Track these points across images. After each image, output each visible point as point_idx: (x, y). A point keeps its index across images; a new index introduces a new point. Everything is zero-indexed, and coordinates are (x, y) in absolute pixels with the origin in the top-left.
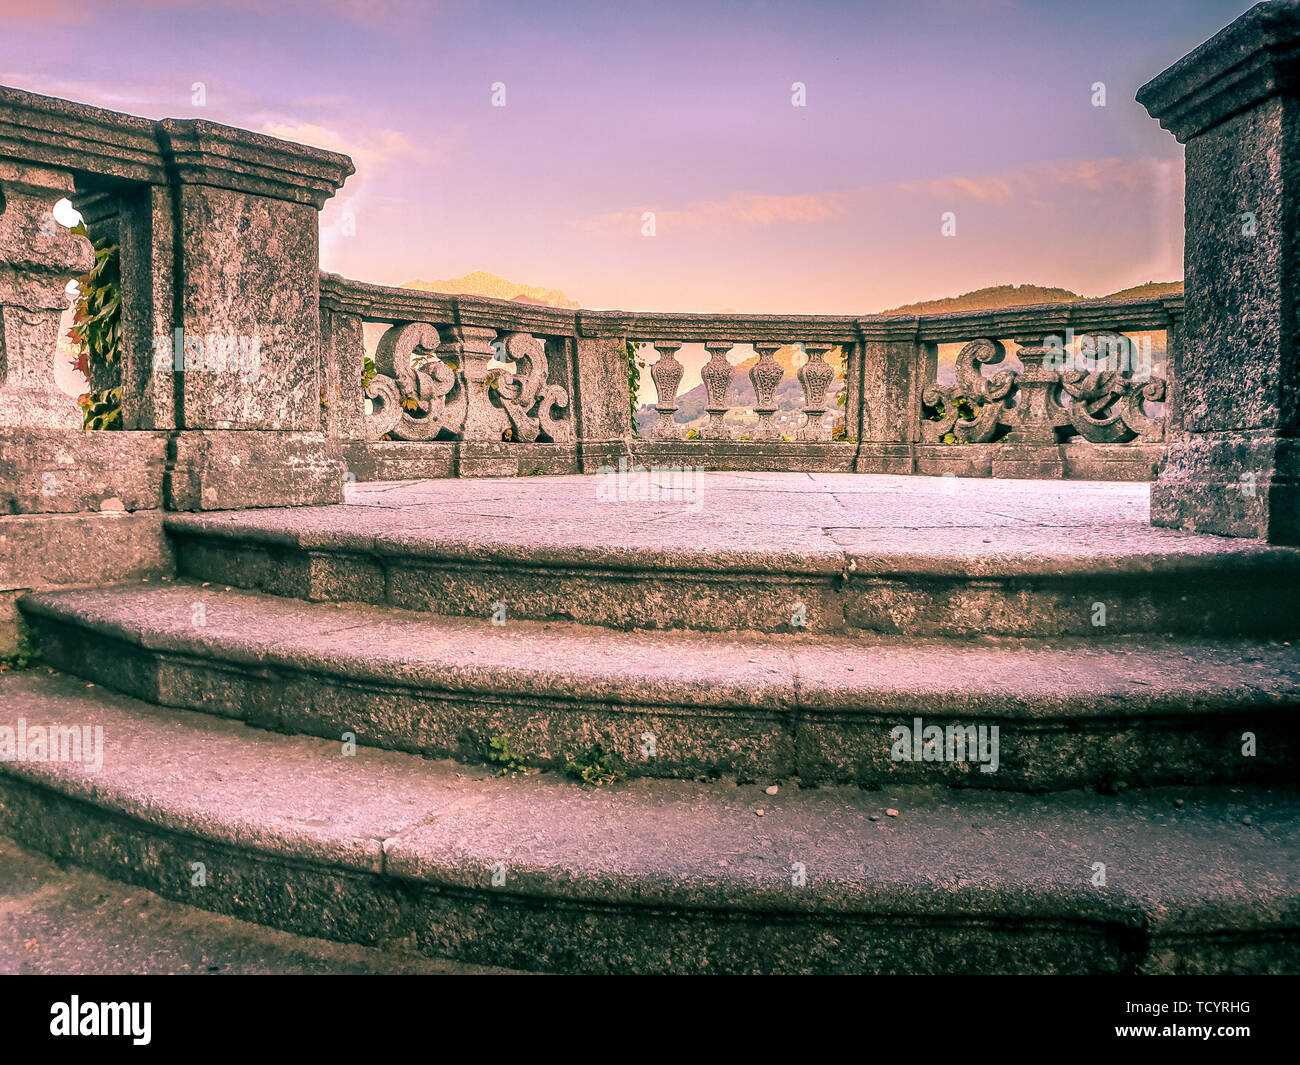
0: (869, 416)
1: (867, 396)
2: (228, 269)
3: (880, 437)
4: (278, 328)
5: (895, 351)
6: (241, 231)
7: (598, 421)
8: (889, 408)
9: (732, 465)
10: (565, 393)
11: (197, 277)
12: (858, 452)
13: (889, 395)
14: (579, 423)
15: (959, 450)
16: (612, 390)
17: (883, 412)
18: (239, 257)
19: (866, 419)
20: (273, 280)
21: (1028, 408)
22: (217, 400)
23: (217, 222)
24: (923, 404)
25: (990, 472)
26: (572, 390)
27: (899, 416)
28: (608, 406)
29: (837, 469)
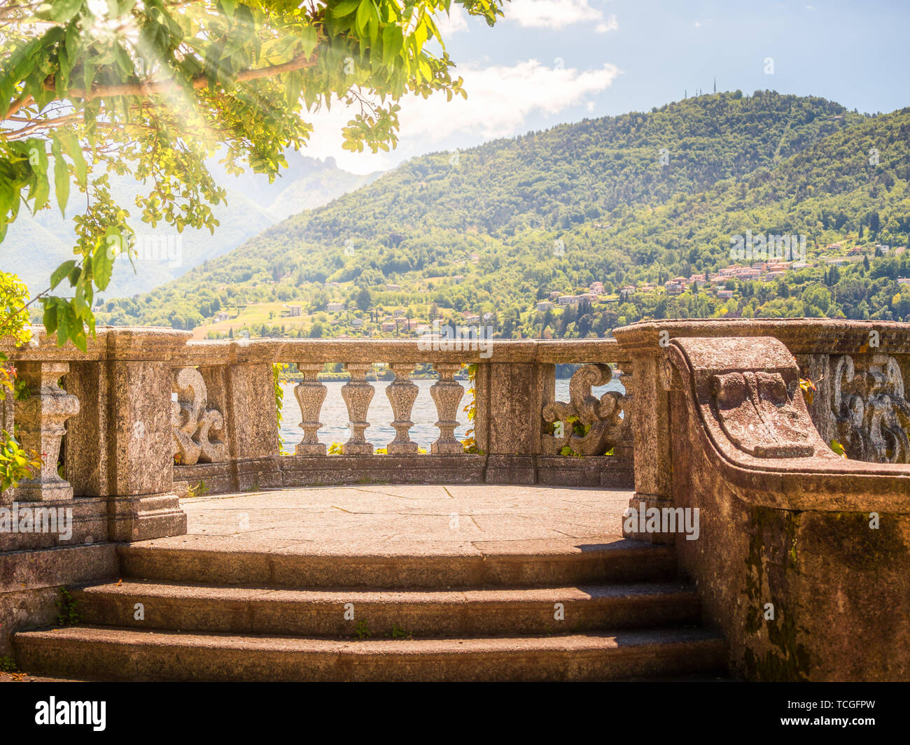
0: (496, 430)
1: (494, 412)
2: (138, 405)
3: (506, 450)
4: (157, 434)
5: (517, 371)
6: (142, 382)
7: (249, 440)
8: (513, 424)
9: (374, 478)
10: (220, 416)
11: (123, 411)
12: (487, 464)
13: (513, 411)
14: (233, 443)
15: (573, 462)
16: (262, 412)
17: (508, 427)
18: (141, 398)
19: (493, 433)
20: (155, 408)
21: (629, 426)
22: (133, 479)
23: (132, 380)
24: (543, 419)
25: (599, 481)
26: (225, 413)
27: (522, 430)
28: (257, 426)
29: (469, 480)
